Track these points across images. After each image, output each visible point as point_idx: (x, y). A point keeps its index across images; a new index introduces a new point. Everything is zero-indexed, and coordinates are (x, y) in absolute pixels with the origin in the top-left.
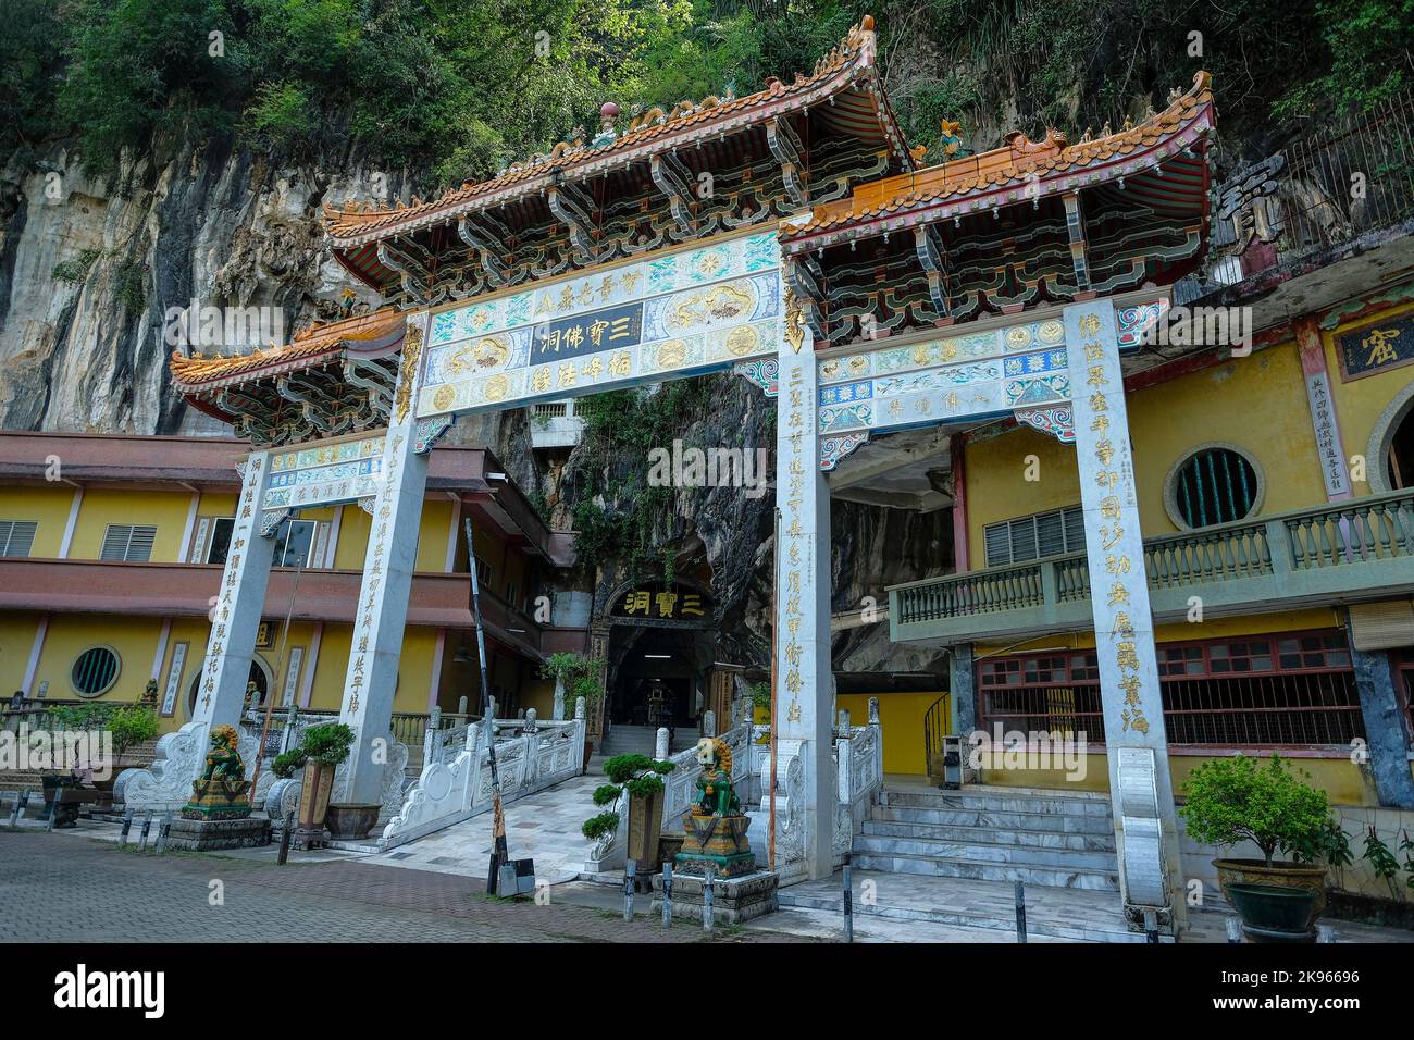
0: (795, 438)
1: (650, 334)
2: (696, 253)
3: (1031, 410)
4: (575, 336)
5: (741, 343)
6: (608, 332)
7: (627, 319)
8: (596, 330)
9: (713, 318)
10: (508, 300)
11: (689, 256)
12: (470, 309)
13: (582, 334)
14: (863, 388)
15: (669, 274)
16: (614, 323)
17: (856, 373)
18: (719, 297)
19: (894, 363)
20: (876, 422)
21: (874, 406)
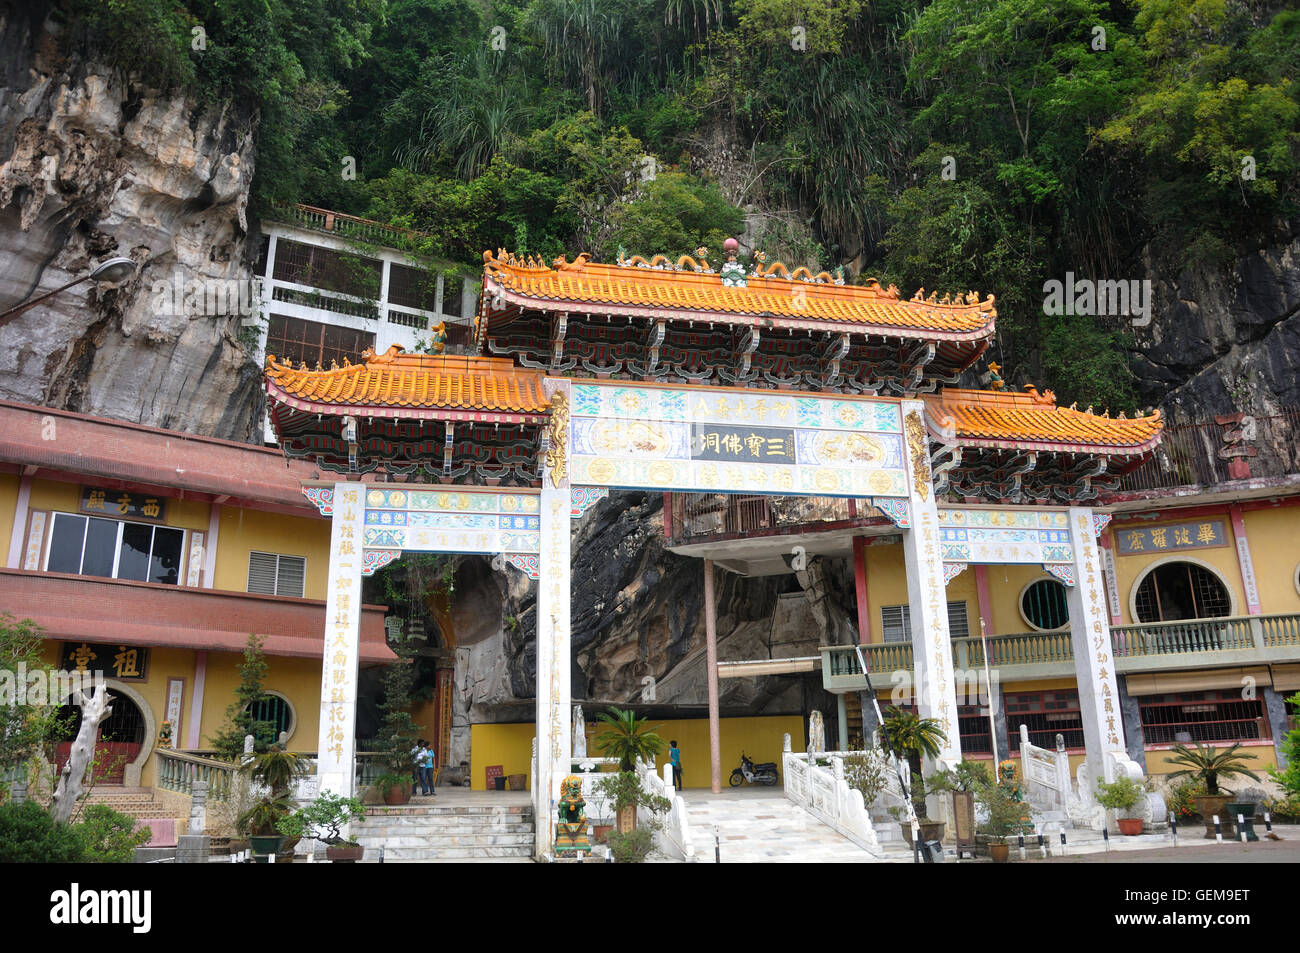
0: (930, 562)
1: (804, 458)
2: (836, 402)
3: (1053, 565)
4: (734, 443)
5: (880, 483)
6: (764, 448)
7: (781, 441)
8: (754, 442)
9: (854, 458)
10: (660, 393)
11: (830, 403)
12: (619, 389)
13: (740, 443)
14: (961, 533)
15: (816, 413)
16: (770, 441)
17: (959, 523)
18: (858, 444)
19: (980, 520)
20: (974, 558)
21: (972, 548)
